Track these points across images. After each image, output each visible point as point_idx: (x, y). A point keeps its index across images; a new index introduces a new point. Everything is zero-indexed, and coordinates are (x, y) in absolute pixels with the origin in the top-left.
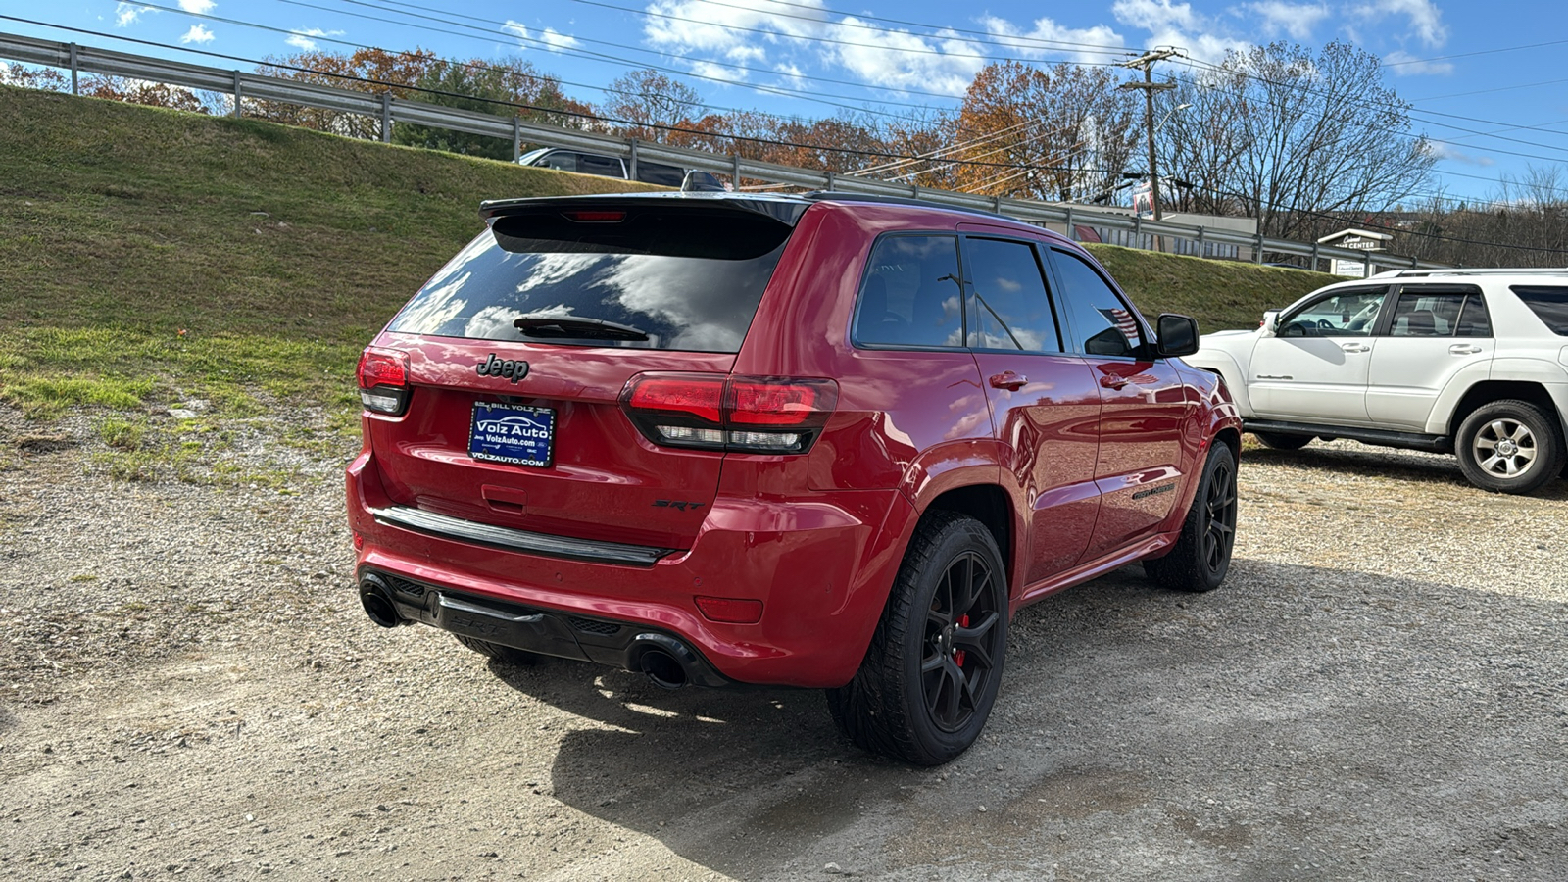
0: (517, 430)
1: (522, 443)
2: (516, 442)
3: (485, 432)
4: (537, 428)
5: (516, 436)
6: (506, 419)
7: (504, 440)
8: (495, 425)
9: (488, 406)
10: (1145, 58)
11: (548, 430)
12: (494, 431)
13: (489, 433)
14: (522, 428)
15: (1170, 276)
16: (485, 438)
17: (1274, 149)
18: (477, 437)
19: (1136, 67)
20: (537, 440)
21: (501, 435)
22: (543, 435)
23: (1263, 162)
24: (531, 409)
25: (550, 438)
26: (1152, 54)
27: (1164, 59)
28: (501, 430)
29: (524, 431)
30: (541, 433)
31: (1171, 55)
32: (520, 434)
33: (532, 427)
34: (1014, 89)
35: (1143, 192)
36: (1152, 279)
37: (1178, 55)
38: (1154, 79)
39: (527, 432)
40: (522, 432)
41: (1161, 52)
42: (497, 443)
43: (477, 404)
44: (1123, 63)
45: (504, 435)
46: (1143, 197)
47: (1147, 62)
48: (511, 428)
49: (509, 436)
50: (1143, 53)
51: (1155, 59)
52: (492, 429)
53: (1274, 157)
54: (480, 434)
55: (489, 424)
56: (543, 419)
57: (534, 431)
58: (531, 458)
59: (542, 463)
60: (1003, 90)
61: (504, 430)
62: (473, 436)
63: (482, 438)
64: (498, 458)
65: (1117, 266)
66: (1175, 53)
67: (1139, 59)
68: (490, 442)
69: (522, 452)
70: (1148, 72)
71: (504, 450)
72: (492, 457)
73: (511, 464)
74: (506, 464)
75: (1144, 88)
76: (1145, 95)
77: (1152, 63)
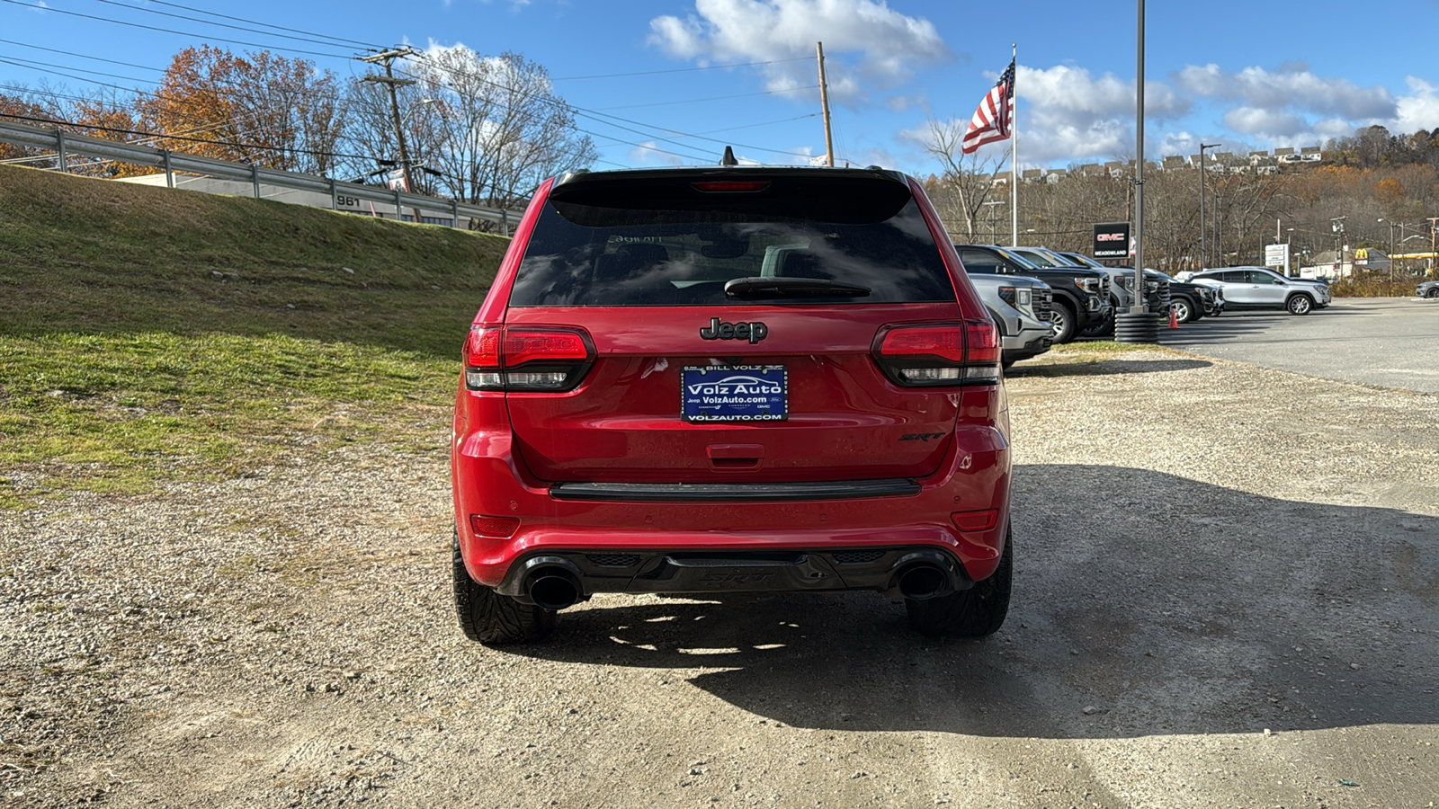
0: (741, 388)
1: (749, 400)
2: (741, 400)
3: (701, 394)
4: (766, 385)
5: (740, 395)
6: (725, 380)
7: (725, 400)
8: (713, 387)
9: (702, 370)
10: (385, 54)
11: (782, 385)
12: (712, 392)
13: (706, 396)
14: (747, 387)
15: (496, 254)
16: (702, 401)
17: (470, 143)
18: (690, 401)
19: (375, 62)
20: (769, 396)
21: (722, 396)
22: (777, 390)
23: (462, 154)
24: (758, 368)
25: (786, 392)
26: (391, 52)
27: (401, 56)
28: (720, 391)
29: (751, 389)
30: (772, 389)
31: (409, 53)
32: (746, 392)
33: (760, 384)
34: (215, 75)
35: (397, 178)
36: (483, 256)
37: (415, 54)
38: (395, 75)
39: (755, 390)
40: (748, 390)
41: (400, 50)
42: (717, 404)
43: (686, 368)
44: (364, 58)
45: (724, 395)
46: (398, 182)
47: (387, 58)
48: (732, 389)
49: (731, 395)
50: (382, 49)
51: (394, 56)
52: (708, 391)
53: (471, 151)
54: (694, 397)
55: (704, 387)
56: (773, 376)
57: (764, 388)
58: (765, 413)
59: (779, 417)
60: (204, 73)
61: (724, 391)
62: (686, 400)
63: (698, 401)
64: (723, 418)
65: (452, 244)
66: (412, 52)
67: (379, 55)
68: (708, 404)
69: (752, 409)
70: (388, 67)
71: (726, 409)
72: (715, 418)
73: (741, 422)
74: (735, 422)
75: (387, 82)
76: (389, 88)
77: (391, 60)
